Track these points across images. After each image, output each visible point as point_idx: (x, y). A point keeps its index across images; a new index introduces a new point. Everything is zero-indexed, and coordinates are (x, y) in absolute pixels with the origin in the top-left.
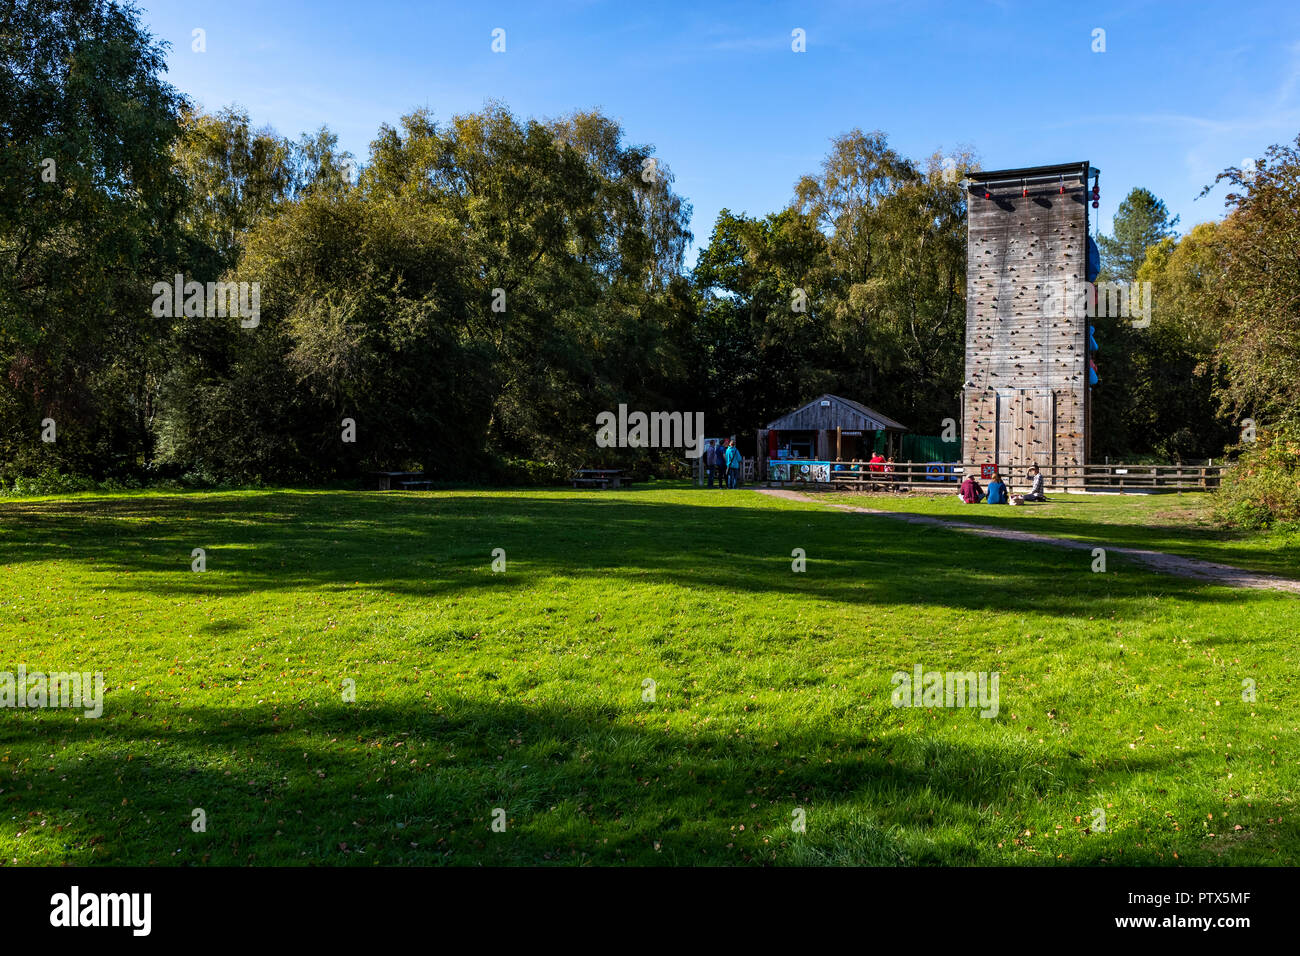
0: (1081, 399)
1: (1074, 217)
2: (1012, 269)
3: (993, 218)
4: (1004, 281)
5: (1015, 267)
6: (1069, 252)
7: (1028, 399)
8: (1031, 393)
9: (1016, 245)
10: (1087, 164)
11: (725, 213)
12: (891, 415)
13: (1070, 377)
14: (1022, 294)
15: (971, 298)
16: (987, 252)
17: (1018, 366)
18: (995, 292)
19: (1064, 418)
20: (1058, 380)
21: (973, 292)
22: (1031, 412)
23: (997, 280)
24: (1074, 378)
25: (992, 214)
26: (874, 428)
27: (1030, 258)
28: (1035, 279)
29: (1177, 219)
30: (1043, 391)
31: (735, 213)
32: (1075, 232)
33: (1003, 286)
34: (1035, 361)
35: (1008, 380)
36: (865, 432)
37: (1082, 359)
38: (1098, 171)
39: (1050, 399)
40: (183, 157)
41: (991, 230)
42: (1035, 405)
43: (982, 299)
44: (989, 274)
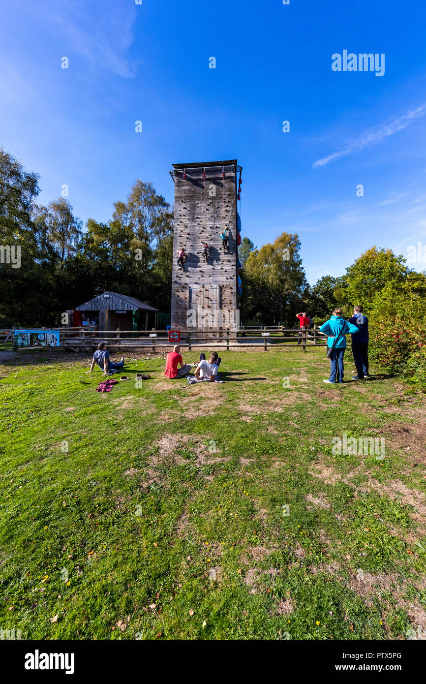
0: (234, 290)
1: (230, 190)
2: (198, 218)
3: (188, 190)
4: (193, 224)
5: (199, 217)
6: (228, 209)
7: (206, 290)
8: (208, 287)
9: (200, 205)
10: (236, 161)
12: (141, 298)
13: (229, 278)
14: (203, 231)
15: (176, 233)
16: (184, 208)
17: (201, 271)
18: (188, 230)
19: (226, 301)
20: (222, 279)
21: (177, 230)
22: (208, 298)
23: (188, 223)
24: (231, 278)
25: (187, 188)
26: (132, 309)
27: (207, 212)
28: (210, 223)
30: (214, 286)
32: (230, 198)
33: (193, 227)
34: (210, 268)
35: (196, 279)
36: (127, 311)
37: (235, 268)
38: (241, 168)
39: (218, 290)
41: (186, 196)
42: (210, 294)
43: (182, 234)
44: (185, 220)
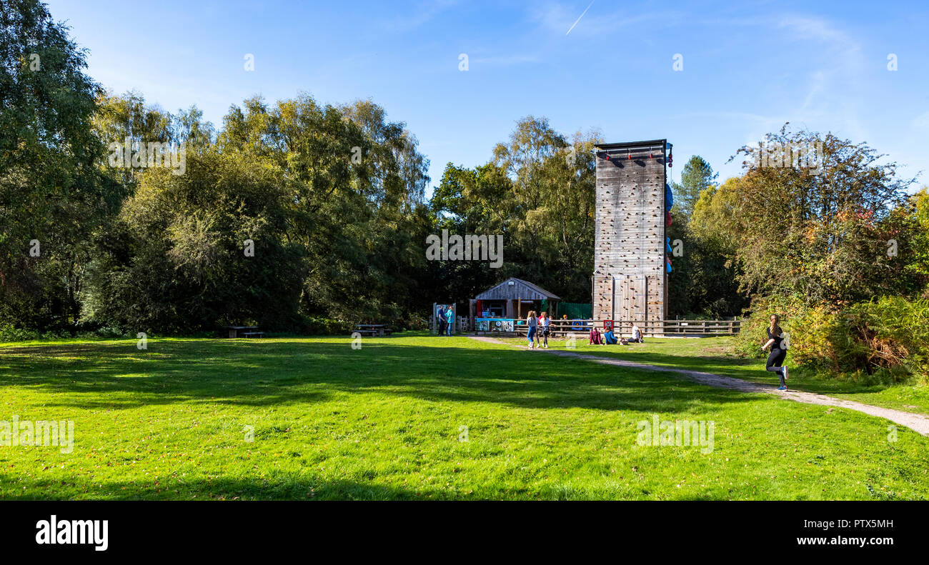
0: (662, 281)
1: (658, 172)
2: (622, 203)
3: (611, 172)
4: (618, 209)
5: (624, 202)
6: (655, 193)
7: (632, 281)
8: (633, 277)
9: (624, 188)
10: (665, 140)
11: (450, 165)
12: (552, 291)
13: (656, 268)
14: (628, 218)
15: (598, 220)
16: (608, 192)
17: (625, 261)
18: (612, 216)
19: (652, 292)
20: (649, 270)
21: (599, 216)
22: (633, 289)
23: (613, 209)
24: (658, 268)
25: (610, 169)
26: (541, 298)
27: (632, 196)
28: (635, 209)
29: (718, 175)
30: (640, 276)
31: (456, 165)
32: (659, 182)
33: (617, 213)
34: (635, 258)
35: (620, 269)
36: (535, 301)
37: (662, 257)
38: (672, 145)
39: (644, 281)
40: (98, 123)
41: (609, 179)
42: (635, 285)
43: (604, 221)
44: (608, 205)
